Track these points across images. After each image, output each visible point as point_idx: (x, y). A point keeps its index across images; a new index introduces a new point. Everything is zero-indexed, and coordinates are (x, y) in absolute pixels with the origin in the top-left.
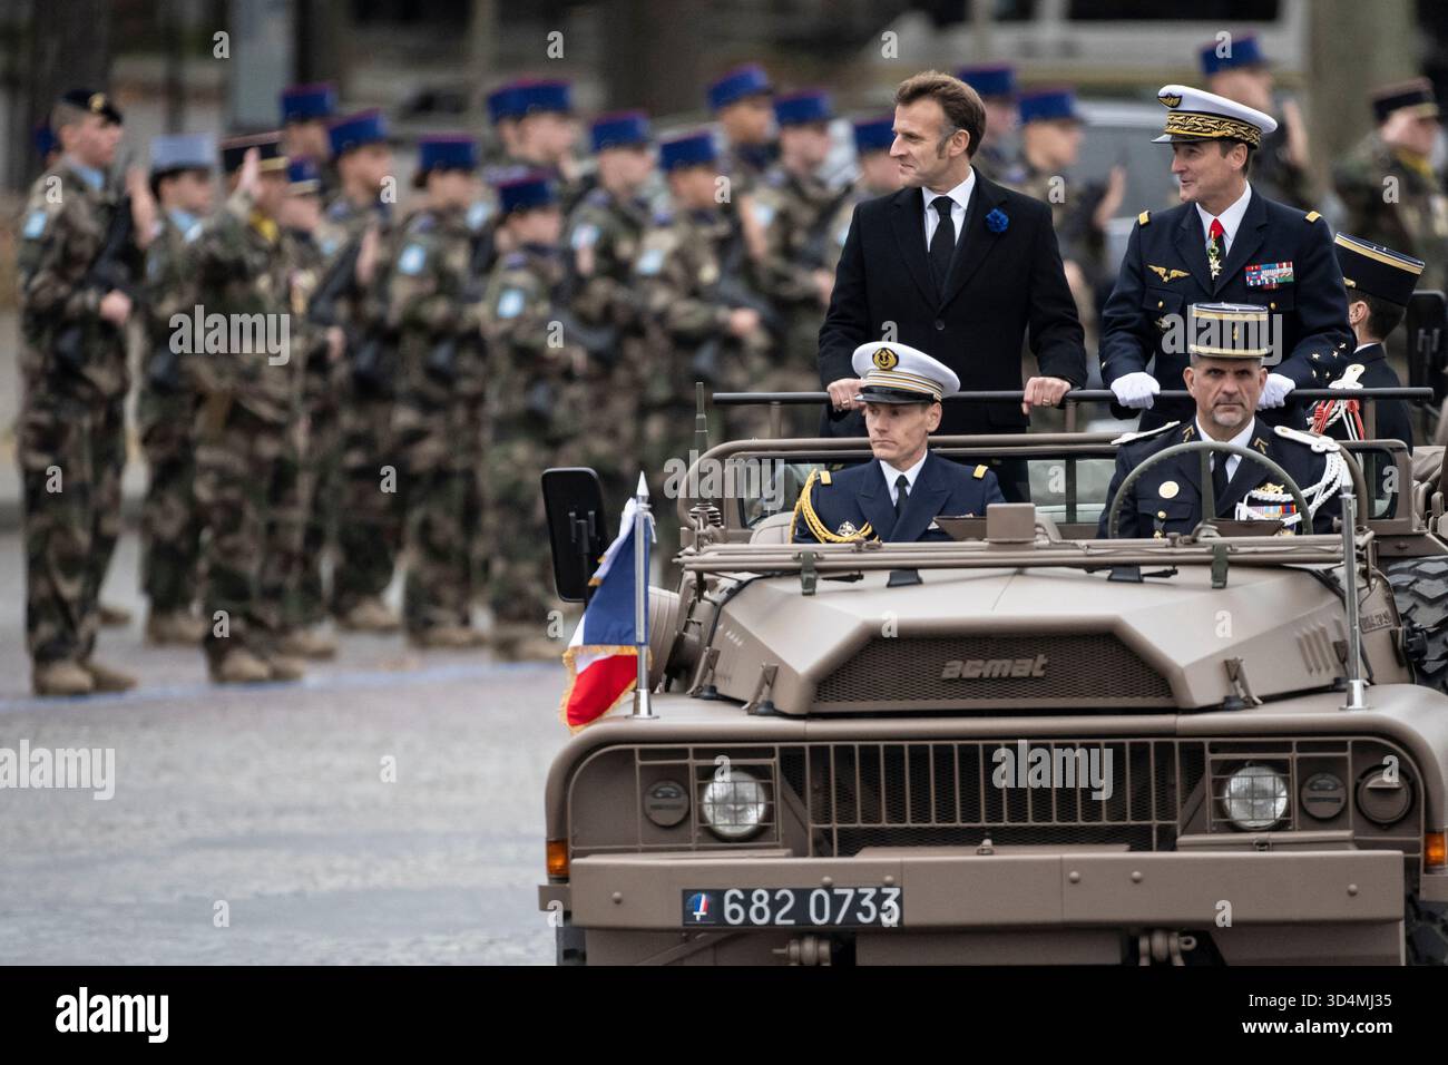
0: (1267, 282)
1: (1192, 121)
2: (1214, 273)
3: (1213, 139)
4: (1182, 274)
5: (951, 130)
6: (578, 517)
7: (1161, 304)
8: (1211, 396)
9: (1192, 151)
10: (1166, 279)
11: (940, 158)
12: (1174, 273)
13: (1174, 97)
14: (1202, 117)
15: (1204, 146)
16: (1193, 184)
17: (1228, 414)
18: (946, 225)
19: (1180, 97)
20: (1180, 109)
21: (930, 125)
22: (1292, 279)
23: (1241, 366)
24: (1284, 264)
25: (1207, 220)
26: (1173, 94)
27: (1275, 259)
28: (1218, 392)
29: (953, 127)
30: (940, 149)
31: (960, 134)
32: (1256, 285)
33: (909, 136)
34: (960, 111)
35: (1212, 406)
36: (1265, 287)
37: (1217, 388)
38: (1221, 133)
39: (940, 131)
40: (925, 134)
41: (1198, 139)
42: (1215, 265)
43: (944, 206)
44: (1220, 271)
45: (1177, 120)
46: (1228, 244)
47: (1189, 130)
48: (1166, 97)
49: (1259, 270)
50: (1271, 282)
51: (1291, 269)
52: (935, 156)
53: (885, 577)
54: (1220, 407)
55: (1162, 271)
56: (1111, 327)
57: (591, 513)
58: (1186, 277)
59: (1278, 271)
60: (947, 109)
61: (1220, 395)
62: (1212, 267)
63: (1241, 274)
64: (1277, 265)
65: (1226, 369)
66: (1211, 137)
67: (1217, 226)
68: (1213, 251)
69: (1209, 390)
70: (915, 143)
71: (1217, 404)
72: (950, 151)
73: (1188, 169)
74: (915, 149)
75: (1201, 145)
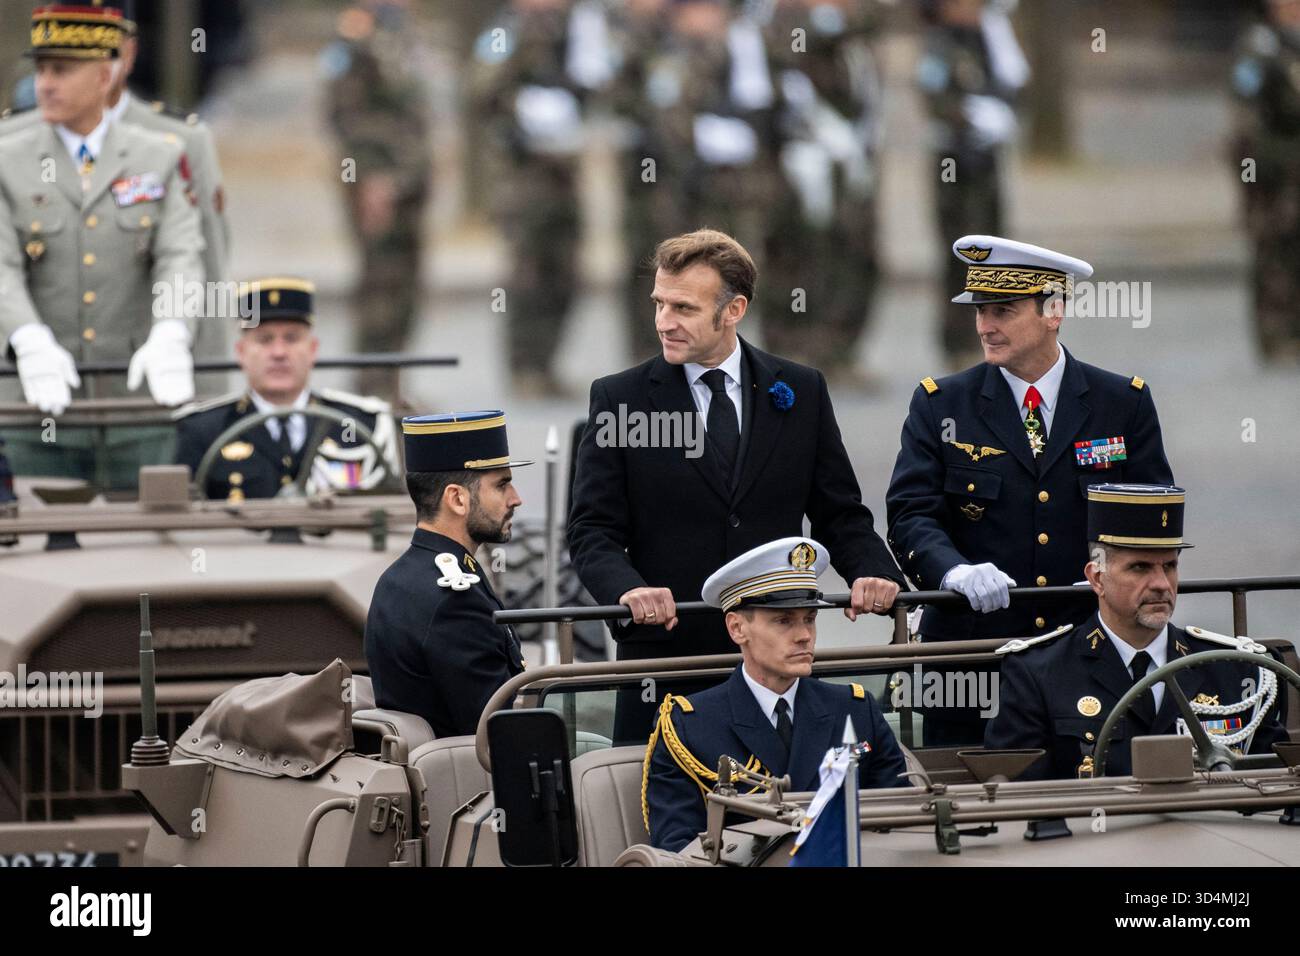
0: (1099, 461)
1: (1003, 276)
2: (1036, 451)
3: (1030, 296)
4: (996, 452)
5: (727, 296)
6: (540, 768)
7: (971, 487)
8: (1136, 593)
9: (1004, 310)
10: (976, 457)
11: (716, 330)
12: (986, 451)
13: (981, 250)
14: (1016, 271)
15: (1020, 305)
16: (1005, 347)
17: (1157, 614)
18: (720, 403)
19: (990, 250)
20: (987, 262)
21: (704, 294)
22: (1124, 457)
23: (1168, 558)
24: (1115, 439)
25: (1020, 388)
26: (978, 246)
27: (1103, 434)
28: (1144, 588)
29: (730, 293)
30: (716, 319)
31: (737, 301)
32: (1087, 465)
33: (679, 307)
34: (738, 274)
35: (1137, 606)
36: (1098, 467)
37: (1142, 585)
38: (1038, 288)
39: (717, 298)
40: (701, 304)
41: (1012, 299)
42: (1036, 443)
43: (715, 380)
44: (1043, 448)
45: (984, 276)
46: (1048, 417)
47: (1001, 287)
48: (970, 249)
49: (1089, 447)
50: (1103, 459)
51: (1123, 446)
52: (712, 328)
53: (1022, 827)
54: (1147, 607)
55: (969, 448)
56: (904, 512)
57: (557, 762)
58: (1001, 455)
59: (1110, 447)
60: (725, 275)
61: (1147, 593)
62: (1032, 443)
63: (1072, 450)
64: (1108, 440)
65: (1156, 562)
66: (1028, 294)
67: (1033, 395)
68: (1031, 424)
69: (1132, 586)
70: (687, 315)
71: (1144, 603)
72: (726, 321)
73: (998, 331)
74: (688, 323)
75: (1016, 303)
